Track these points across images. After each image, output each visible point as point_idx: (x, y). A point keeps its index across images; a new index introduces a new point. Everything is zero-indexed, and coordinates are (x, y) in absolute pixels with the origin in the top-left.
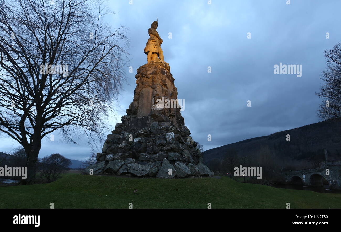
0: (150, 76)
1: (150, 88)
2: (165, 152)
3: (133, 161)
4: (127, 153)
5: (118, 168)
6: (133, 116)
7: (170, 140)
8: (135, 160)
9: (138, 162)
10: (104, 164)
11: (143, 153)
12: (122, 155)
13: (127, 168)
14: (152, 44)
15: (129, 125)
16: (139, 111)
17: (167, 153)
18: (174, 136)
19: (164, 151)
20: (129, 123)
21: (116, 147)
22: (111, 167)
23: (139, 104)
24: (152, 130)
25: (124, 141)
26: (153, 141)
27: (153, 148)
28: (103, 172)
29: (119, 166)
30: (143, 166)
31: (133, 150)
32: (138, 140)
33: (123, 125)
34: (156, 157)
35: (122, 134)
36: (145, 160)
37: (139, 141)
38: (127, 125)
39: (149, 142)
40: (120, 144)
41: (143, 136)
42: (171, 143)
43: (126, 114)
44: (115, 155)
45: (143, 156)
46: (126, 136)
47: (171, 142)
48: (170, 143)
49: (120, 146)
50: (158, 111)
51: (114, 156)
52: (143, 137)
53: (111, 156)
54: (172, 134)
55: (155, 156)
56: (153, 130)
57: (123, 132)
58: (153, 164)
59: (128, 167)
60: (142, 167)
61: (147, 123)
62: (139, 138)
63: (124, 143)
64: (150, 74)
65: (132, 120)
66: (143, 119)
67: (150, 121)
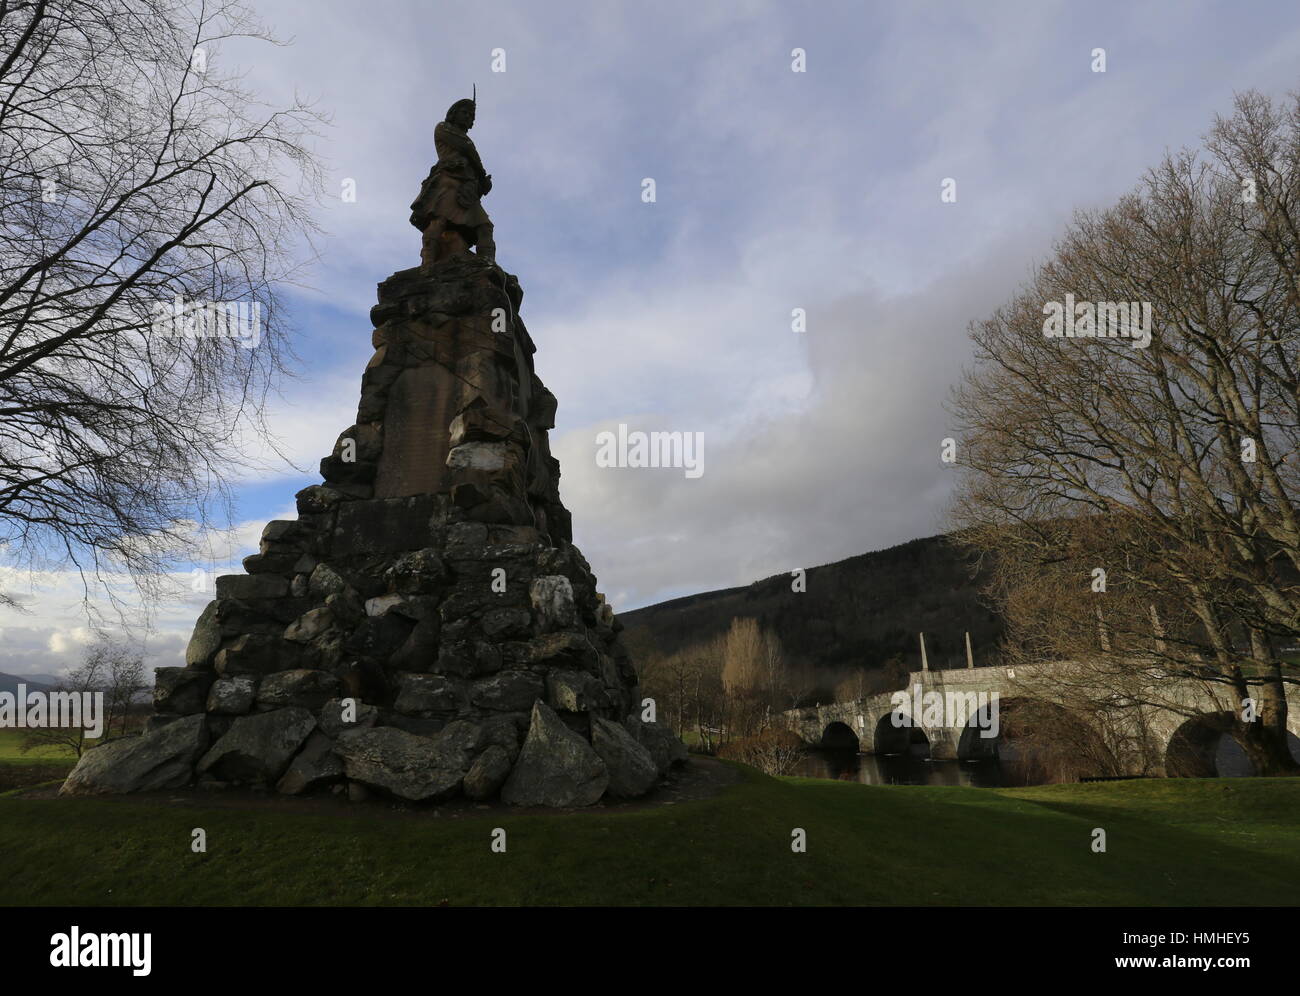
0: (443, 317)
1: (439, 370)
2: (535, 668)
3: (369, 713)
4: (333, 670)
5: (285, 753)
6: (356, 491)
7: (558, 613)
8: (375, 710)
9: (394, 717)
10: (201, 731)
11: (418, 672)
12: (303, 685)
13: (340, 751)
14: (451, 187)
15: (339, 531)
16: (383, 467)
17: (544, 675)
18: (570, 591)
19: (529, 664)
20: (339, 522)
21: (269, 638)
22: (244, 752)
23: (387, 436)
24: (458, 561)
25: (314, 613)
26: (469, 614)
27: (471, 647)
28: (196, 777)
29: (290, 743)
30: (425, 740)
31: (366, 658)
32: (386, 608)
33: (306, 530)
34: (490, 695)
35: (302, 573)
36: (427, 710)
37: (392, 612)
38: (328, 534)
39: (451, 620)
40: (292, 627)
41: (414, 589)
42: (563, 627)
43: (320, 480)
44: (264, 683)
45: (419, 690)
46: (325, 584)
47: (563, 621)
48: (555, 627)
49: (290, 632)
50: (480, 473)
51: (256, 685)
52: (413, 594)
53: (244, 684)
54: (562, 583)
55: (482, 686)
56: (464, 563)
57: (306, 564)
58: (477, 730)
59: (345, 748)
60: (420, 746)
61: (430, 525)
62: (393, 598)
63: (314, 621)
64: (444, 310)
65: (352, 511)
66: (410, 506)
67: (443, 518)
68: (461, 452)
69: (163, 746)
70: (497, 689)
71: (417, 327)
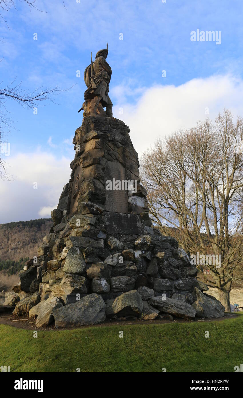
0: (120, 145)
1: (119, 164)
2: (189, 277)
4: (134, 277)
8: (153, 290)
11: (161, 278)
15: (107, 223)
17: (191, 279)
19: (186, 276)
22: (133, 306)
24: (154, 240)
32: (139, 255)
34: (181, 285)
35: (103, 239)
37: (141, 257)
38: (105, 224)
39: (165, 261)
41: (145, 249)
44: (113, 281)
45: (163, 284)
46: (118, 244)
48: (189, 265)
51: (109, 282)
55: (177, 283)
56: (156, 241)
57: (102, 235)
61: (137, 225)
62: (139, 251)
63: (116, 258)
64: (119, 141)
65: (110, 216)
66: (129, 217)
67: (141, 224)
68: (134, 199)
69: (94, 305)
70: (183, 283)
71: (110, 144)
